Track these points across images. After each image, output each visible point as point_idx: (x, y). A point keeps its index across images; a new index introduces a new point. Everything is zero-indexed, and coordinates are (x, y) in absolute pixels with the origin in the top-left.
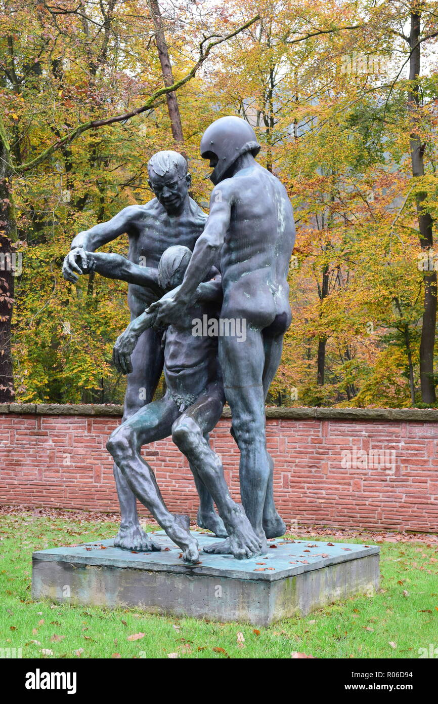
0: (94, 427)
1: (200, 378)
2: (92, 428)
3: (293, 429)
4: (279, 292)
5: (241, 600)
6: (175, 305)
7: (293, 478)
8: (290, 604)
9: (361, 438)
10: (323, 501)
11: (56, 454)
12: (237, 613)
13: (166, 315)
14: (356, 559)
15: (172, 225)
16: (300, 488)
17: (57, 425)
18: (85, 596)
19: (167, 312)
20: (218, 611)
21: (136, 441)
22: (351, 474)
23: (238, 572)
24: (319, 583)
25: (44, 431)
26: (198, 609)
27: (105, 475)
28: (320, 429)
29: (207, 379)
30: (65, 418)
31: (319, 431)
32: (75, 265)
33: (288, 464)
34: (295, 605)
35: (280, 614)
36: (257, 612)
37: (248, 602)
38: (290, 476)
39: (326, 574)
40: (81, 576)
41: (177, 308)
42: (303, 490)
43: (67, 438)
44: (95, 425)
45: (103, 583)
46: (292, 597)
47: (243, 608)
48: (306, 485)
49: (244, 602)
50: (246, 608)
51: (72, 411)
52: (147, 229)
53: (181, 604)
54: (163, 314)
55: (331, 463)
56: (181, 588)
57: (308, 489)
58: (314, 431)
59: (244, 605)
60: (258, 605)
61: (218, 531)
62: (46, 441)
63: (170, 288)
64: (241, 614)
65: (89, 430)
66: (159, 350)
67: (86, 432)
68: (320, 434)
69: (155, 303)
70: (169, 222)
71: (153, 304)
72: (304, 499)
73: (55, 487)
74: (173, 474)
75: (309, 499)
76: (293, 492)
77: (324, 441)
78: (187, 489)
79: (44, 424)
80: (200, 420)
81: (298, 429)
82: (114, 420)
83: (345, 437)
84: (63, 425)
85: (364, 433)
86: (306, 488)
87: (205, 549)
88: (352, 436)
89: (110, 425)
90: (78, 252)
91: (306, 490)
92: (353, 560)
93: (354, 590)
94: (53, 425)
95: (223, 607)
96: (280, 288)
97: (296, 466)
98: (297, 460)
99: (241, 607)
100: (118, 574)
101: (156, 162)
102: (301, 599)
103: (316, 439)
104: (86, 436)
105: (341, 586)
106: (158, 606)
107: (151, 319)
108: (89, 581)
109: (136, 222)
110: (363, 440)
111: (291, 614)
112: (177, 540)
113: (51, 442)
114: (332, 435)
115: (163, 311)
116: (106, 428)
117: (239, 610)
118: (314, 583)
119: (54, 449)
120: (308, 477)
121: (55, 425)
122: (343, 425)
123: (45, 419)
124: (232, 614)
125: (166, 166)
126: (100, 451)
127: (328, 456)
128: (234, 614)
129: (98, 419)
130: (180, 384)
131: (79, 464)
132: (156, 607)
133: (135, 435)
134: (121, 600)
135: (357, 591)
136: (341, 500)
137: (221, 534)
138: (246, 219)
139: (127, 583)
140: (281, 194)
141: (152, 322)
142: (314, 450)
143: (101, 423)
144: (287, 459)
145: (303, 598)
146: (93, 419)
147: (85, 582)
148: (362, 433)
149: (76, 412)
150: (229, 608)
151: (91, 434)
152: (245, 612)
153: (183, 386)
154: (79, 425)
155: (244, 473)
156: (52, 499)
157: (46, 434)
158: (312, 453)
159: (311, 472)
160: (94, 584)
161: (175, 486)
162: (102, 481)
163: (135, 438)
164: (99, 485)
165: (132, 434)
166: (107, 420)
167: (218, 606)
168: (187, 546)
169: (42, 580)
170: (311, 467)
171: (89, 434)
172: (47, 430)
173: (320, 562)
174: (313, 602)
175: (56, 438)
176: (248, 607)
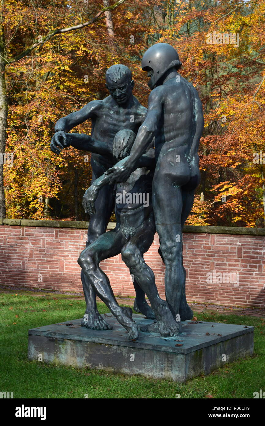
0: (59, 235)
1: (140, 217)
2: (58, 236)
3: (191, 239)
4: (193, 162)
5: (166, 365)
6: (124, 171)
7: (191, 272)
8: (198, 368)
9: (237, 246)
10: (210, 287)
11: (34, 252)
12: (164, 373)
13: (118, 177)
14: (239, 336)
15: (121, 114)
16: (195, 278)
17: (36, 233)
18: (63, 359)
19: (119, 175)
20: (151, 372)
21: (97, 258)
22: (230, 270)
23: (165, 346)
24: (216, 352)
25: (26, 237)
26: (138, 370)
27: (67, 267)
28: (210, 240)
29: (143, 217)
30: (40, 229)
31: (209, 241)
32: (59, 143)
33: (188, 262)
34: (201, 368)
35: (192, 375)
36: (177, 373)
37: (171, 367)
38: (189, 270)
39: (220, 347)
40: (61, 346)
41: (126, 172)
42: (197, 280)
43: (41, 242)
44: (60, 234)
45: (75, 351)
46: (199, 363)
47: (168, 370)
48: (199, 276)
49: (169, 367)
50: (170, 370)
51: (45, 225)
52: (104, 117)
53: (126, 366)
54: (117, 176)
55: (217, 262)
56: (127, 356)
57: (201, 279)
58: (206, 241)
59: (168, 368)
60: (178, 369)
61: (148, 315)
62: (27, 243)
63: (121, 158)
64: (166, 374)
65: (56, 237)
66: (111, 196)
67: (54, 238)
68: (210, 243)
69: (111, 168)
70: (120, 112)
71: (110, 169)
72: (199, 285)
73: (33, 274)
74: (112, 267)
75: (201, 285)
76: (191, 281)
77: (212, 248)
78: (121, 277)
79: (26, 232)
80: (140, 246)
81: (195, 239)
82: (72, 230)
83: (226, 246)
84: (39, 233)
85: (238, 243)
86: (199, 278)
87: (142, 329)
88: (231, 244)
89: (70, 234)
90: (61, 134)
91: (199, 279)
92: (238, 337)
93: (237, 356)
94: (32, 233)
95: (155, 369)
96: (194, 159)
97: (193, 264)
98: (194, 260)
99: (166, 370)
100: (86, 346)
101: (111, 72)
102: (204, 364)
103: (207, 246)
104: (53, 241)
105: (229, 354)
106: (111, 367)
107: (108, 179)
108: (66, 350)
109: (97, 112)
110: (238, 248)
111: (198, 374)
112: (124, 324)
113: (30, 244)
114: (217, 244)
115: (117, 174)
116: (68, 236)
117: (165, 371)
118: (213, 352)
119: (32, 249)
120: (201, 271)
121: (33, 233)
122: (225, 237)
123: (27, 229)
124: (160, 374)
125: (118, 75)
126: (63, 251)
127: (214, 257)
128: (162, 374)
129: (62, 230)
130: (126, 221)
131: (49, 259)
132: (110, 368)
133: (97, 254)
134: (87, 362)
135: (239, 356)
136: (222, 287)
137: (150, 316)
138: (172, 113)
139: (91, 351)
140: (195, 95)
141: (109, 181)
142: (206, 254)
143: (64, 232)
144: (187, 259)
145: (206, 363)
146: (58, 230)
147: (63, 350)
148: (237, 243)
149: (48, 225)
150: (158, 370)
151: (58, 240)
152: (168, 373)
153: (128, 221)
154: (49, 233)
155: (168, 280)
156: (31, 282)
157: (27, 239)
158: (204, 255)
159: (203, 268)
160: (69, 351)
161: (113, 275)
162: (64, 270)
163: (97, 256)
164: (62, 273)
165: (95, 253)
166: (68, 230)
167: (151, 368)
168: (131, 328)
169: (35, 348)
170: (203, 264)
171: (56, 240)
172: (28, 237)
173: (217, 339)
174: (212, 365)
175: (34, 242)
176: (171, 370)
